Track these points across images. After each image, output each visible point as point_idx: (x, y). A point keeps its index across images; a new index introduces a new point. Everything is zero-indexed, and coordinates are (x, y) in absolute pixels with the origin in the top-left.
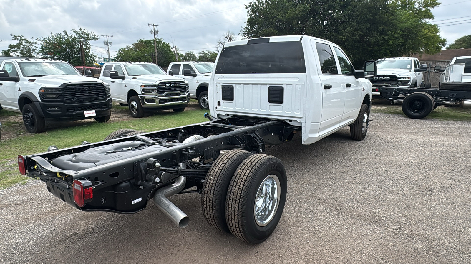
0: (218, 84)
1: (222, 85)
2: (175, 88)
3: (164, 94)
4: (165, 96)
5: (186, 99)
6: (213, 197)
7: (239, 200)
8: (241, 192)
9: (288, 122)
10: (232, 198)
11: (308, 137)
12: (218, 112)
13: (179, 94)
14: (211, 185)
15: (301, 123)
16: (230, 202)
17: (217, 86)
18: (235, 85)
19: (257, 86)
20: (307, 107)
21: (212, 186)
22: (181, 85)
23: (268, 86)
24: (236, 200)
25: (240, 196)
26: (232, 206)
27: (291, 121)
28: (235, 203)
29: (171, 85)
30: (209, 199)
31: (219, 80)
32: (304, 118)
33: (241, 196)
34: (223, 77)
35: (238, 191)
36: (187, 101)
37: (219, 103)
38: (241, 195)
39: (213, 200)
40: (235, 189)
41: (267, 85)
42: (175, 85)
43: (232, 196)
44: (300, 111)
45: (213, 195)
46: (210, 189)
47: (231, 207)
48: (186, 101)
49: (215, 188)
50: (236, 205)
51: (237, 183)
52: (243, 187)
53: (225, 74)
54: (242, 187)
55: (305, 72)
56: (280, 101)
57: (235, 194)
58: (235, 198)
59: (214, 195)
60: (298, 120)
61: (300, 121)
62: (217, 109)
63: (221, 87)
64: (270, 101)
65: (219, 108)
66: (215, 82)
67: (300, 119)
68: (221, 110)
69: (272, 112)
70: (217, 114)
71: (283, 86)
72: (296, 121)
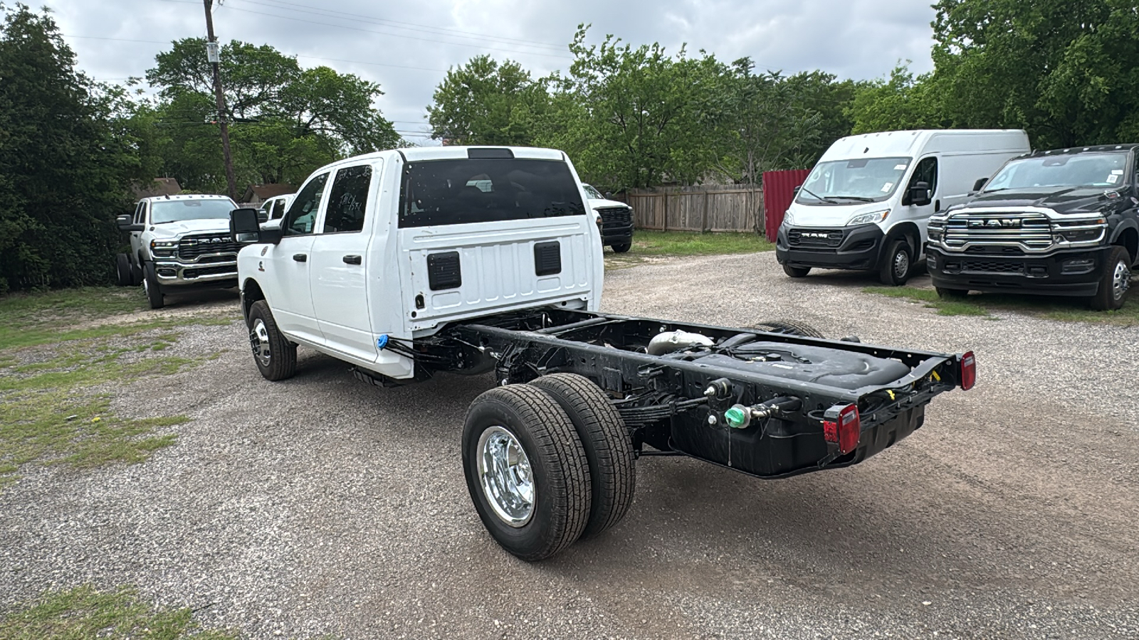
0: (412, 254)
1: (427, 253)
9: (560, 306)
12: (417, 324)
15: (587, 301)
17: (410, 258)
18: (462, 249)
23: (532, 244)
27: (564, 303)
31: (414, 241)
32: (592, 291)
34: (426, 234)
37: (420, 301)
41: (530, 242)
44: (586, 281)
53: (431, 227)
55: (584, 213)
56: (556, 268)
60: (582, 297)
61: (587, 298)
62: (416, 318)
63: (425, 259)
64: (539, 273)
65: (421, 313)
66: (402, 249)
67: (585, 295)
68: (425, 316)
69: (543, 293)
70: (414, 329)
71: (558, 239)
72: (579, 299)
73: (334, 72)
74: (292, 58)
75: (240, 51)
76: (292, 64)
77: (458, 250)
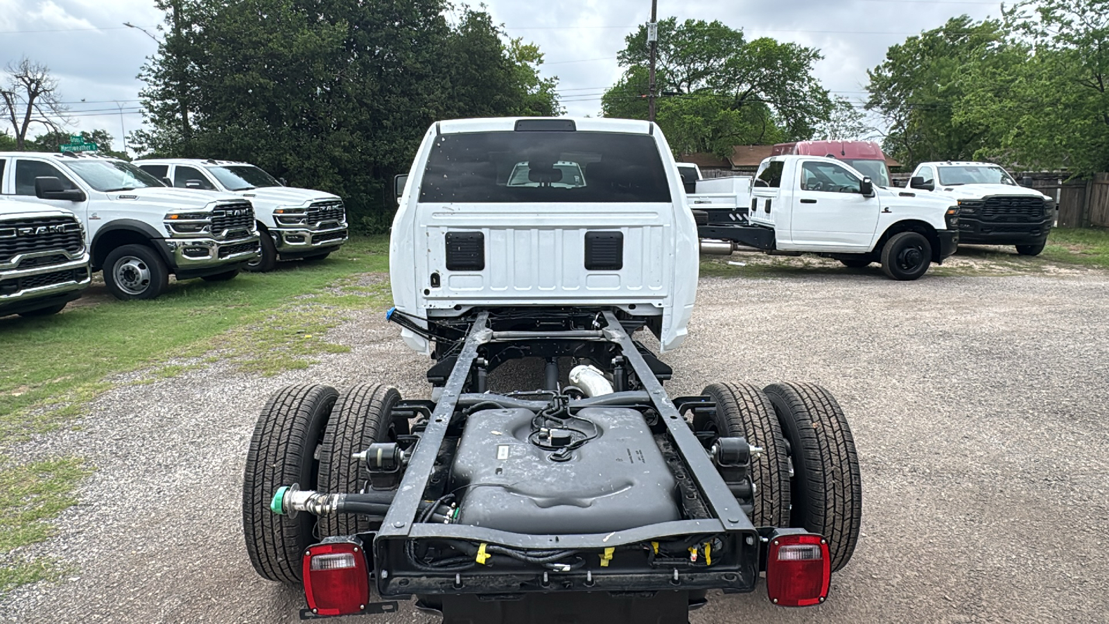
0: (430, 231)
1: (446, 231)
2: (49, 240)
3: (14, 260)
4: (18, 268)
5: (86, 271)
6: (780, 498)
7: (851, 484)
8: (850, 467)
9: (626, 309)
10: (832, 486)
11: (674, 338)
12: (430, 302)
13: (63, 259)
14: (765, 471)
15: (662, 308)
16: (830, 495)
17: (427, 234)
18: (488, 229)
19: (552, 231)
20: (677, 272)
21: (771, 475)
22: (67, 227)
23: (585, 231)
24: (844, 487)
25: (851, 477)
26: (835, 503)
27: (632, 306)
28: (842, 495)
29: (35, 230)
30: (769, 506)
31: (434, 217)
32: (670, 297)
33: (853, 476)
34: (449, 211)
35: (841, 467)
36: (89, 279)
37: (435, 280)
38: (851, 474)
39: (780, 506)
40: (832, 465)
41: (581, 230)
42: (48, 228)
43: (830, 482)
44: (661, 284)
45: (780, 494)
46: (769, 482)
47: (834, 506)
48: (85, 278)
49: (779, 475)
50: (846, 497)
51: (830, 452)
52: (848, 456)
53: (454, 204)
54: (846, 456)
55: (669, 200)
56: (615, 263)
57: (838, 475)
58: (841, 484)
59: (782, 493)
60: (655, 303)
61: (660, 304)
62: (429, 296)
63: (443, 236)
64: (589, 266)
65: (434, 292)
66: (419, 224)
67: (660, 301)
68: (439, 296)
69: (593, 291)
70: (428, 307)
71: (622, 230)
72: (650, 305)
73: (775, 42)
74: (738, 32)
75: (694, 29)
76: (737, 37)
77: (484, 231)
